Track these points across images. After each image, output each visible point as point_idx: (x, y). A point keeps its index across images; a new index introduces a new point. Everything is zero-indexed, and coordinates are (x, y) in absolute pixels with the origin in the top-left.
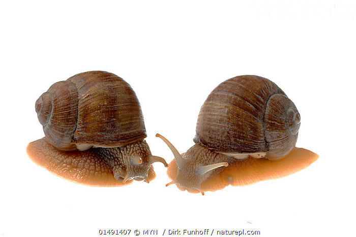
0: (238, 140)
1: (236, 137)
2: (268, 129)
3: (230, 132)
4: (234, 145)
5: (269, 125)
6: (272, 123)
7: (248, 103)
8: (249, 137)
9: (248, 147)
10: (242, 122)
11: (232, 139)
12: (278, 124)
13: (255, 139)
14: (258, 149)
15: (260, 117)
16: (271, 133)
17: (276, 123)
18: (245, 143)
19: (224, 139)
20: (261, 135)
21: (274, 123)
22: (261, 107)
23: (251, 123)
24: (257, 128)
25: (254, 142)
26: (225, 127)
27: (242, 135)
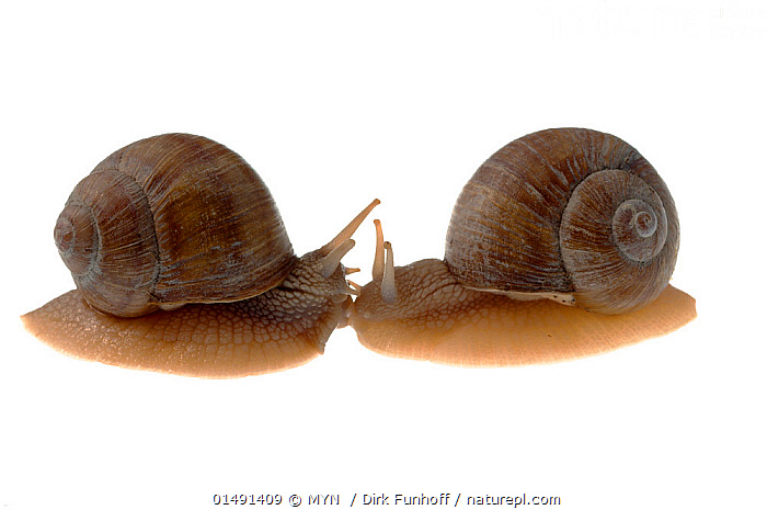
0: (498, 262)
1: (493, 257)
2: (568, 244)
3: (485, 245)
4: (491, 272)
5: (569, 237)
6: (576, 232)
7: (530, 186)
8: (521, 257)
9: (520, 279)
10: (509, 226)
11: (487, 261)
12: (589, 234)
13: (536, 262)
14: (546, 285)
15: (551, 218)
16: (573, 252)
17: (584, 230)
18: (512, 271)
19: (472, 258)
20: (552, 255)
21: (581, 232)
22: (558, 195)
23: (528, 228)
24: (541, 240)
25: (532, 268)
26: (475, 234)
27: (506, 252)
